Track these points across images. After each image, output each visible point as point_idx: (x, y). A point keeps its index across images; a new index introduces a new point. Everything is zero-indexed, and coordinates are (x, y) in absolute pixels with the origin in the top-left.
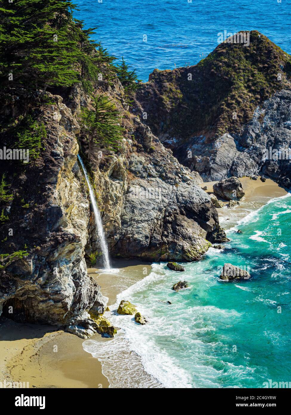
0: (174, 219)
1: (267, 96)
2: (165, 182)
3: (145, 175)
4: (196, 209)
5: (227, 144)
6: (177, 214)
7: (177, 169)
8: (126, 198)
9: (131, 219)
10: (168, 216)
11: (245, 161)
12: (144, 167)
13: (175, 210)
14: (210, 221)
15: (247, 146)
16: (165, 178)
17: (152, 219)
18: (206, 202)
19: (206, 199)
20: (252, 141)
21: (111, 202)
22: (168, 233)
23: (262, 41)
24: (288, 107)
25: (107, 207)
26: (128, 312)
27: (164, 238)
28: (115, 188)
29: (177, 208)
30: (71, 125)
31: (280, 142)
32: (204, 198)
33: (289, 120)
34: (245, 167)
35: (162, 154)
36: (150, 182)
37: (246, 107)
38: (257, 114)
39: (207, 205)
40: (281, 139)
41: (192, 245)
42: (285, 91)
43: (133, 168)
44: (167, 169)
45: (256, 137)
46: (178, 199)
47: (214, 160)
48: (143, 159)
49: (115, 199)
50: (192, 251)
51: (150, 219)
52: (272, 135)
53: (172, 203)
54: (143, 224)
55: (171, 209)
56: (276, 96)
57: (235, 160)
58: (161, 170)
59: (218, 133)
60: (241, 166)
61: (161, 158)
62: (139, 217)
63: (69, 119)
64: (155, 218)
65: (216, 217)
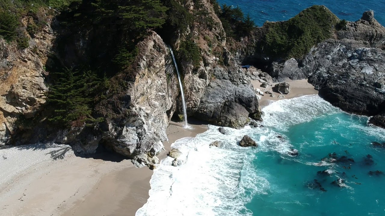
0: (229, 104)
1: (320, 41)
2: (232, 83)
3: (221, 78)
4: (244, 100)
5: (291, 64)
6: (233, 101)
7: (240, 77)
8: (207, 89)
9: (206, 101)
10: (227, 102)
11: (299, 74)
12: (222, 74)
13: (232, 99)
14: (252, 107)
15: (303, 66)
16: (232, 81)
17: (217, 103)
18: (251, 97)
19: (252, 96)
20: (306, 64)
21: (194, 91)
22: (224, 111)
23: (325, 11)
24: (331, 48)
25: (191, 93)
26: (173, 156)
27: (222, 113)
28: (198, 84)
29: (233, 98)
30: (160, 49)
31: (321, 66)
32: (251, 95)
33: (329, 55)
34: (298, 77)
35: (234, 68)
36: (223, 82)
37: (307, 45)
38: (312, 50)
39: (251, 98)
40: (322, 65)
41: (236, 119)
42: (331, 39)
43: (215, 73)
44: (234, 76)
45: (309, 62)
46: (236, 93)
47: (282, 71)
48: (222, 69)
49: (197, 89)
50: (235, 123)
51: (216, 102)
52: (318, 62)
53: (231, 95)
54: (211, 105)
55: (230, 98)
56: (325, 41)
57: (294, 73)
58: (231, 76)
59: (288, 57)
60: (295, 76)
61: (232, 70)
62: (210, 100)
63: (159, 45)
64: (219, 102)
65: (257, 106)
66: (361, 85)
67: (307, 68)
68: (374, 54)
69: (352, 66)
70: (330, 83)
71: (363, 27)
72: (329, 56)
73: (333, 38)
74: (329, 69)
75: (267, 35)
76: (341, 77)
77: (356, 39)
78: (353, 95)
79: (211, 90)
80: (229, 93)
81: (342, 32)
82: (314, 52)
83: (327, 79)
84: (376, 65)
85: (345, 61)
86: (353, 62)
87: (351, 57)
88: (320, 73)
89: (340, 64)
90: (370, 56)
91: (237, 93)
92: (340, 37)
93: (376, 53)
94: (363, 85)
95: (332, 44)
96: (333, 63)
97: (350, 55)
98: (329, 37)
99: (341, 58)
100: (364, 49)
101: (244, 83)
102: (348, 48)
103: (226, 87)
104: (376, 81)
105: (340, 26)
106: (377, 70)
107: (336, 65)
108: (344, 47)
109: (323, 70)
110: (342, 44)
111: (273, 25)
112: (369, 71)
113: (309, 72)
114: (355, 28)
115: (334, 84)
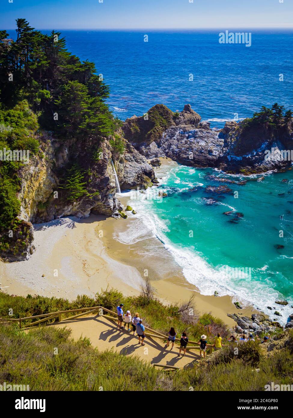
0: (141, 176)
1: (167, 128)
3: (130, 161)
4: (148, 172)
5: (153, 146)
6: (142, 174)
8: (125, 169)
10: (139, 175)
12: (130, 158)
14: (152, 176)
15: (161, 146)
16: (137, 162)
17: (134, 176)
20: (162, 144)
21: (120, 171)
22: (139, 181)
23: (164, 108)
24: (174, 132)
25: (119, 173)
26: (130, 210)
28: (121, 166)
29: (141, 172)
30: (109, 148)
32: (151, 168)
35: (136, 153)
36: (132, 163)
37: (160, 132)
40: (172, 144)
43: (126, 159)
44: (137, 159)
45: (164, 143)
47: (150, 151)
48: (129, 155)
50: (147, 187)
52: (169, 142)
53: (140, 170)
54: (131, 178)
56: (170, 128)
57: (157, 151)
58: (135, 159)
59: (150, 141)
61: (135, 155)
62: (129, 176)
63: (108, 146)
66: (202, 153)
67: (164, 147)
68: (202, 133)
69: (192, 142)
70: (182, 154)
71: (188, 116)
72: (174, 137)
73: (174, 125)
74: (177, 146)
75: (131, 129)
76: (188, 150)
77: (186, 124)
78: (199, 159)
79: (128, 169)
80: (138, 169)
81: (177, 120)
82: (165, 136)
83: (179, 153)
84: (206, 139)
85: (185, 139)
86: (191, 140)
87: (188, 136)
88: (172, 149)
89: (183, 141)
90: (200, 134)
91: (143, 168)
92: (177, 124)
93: (203, 132)
94: (203, 152)
95: (175, 130)
96: (178, 142)
97: (187, 135)
98: (171, 125)
99: (182, 138)
100: (195, 130)
101: (144, 162)
102: (185, 131)
103: (135, 166)
104: (209, 149)
105: (175, 117)
106: (207, 142)
107: (181, 143)
108: (182, 130)
109: (174, 147)
110: (180, 128)
111: (133, 121)
112: (203, 143)
113: (165, 149)
114: (184, 116)
115: (185, 155)
